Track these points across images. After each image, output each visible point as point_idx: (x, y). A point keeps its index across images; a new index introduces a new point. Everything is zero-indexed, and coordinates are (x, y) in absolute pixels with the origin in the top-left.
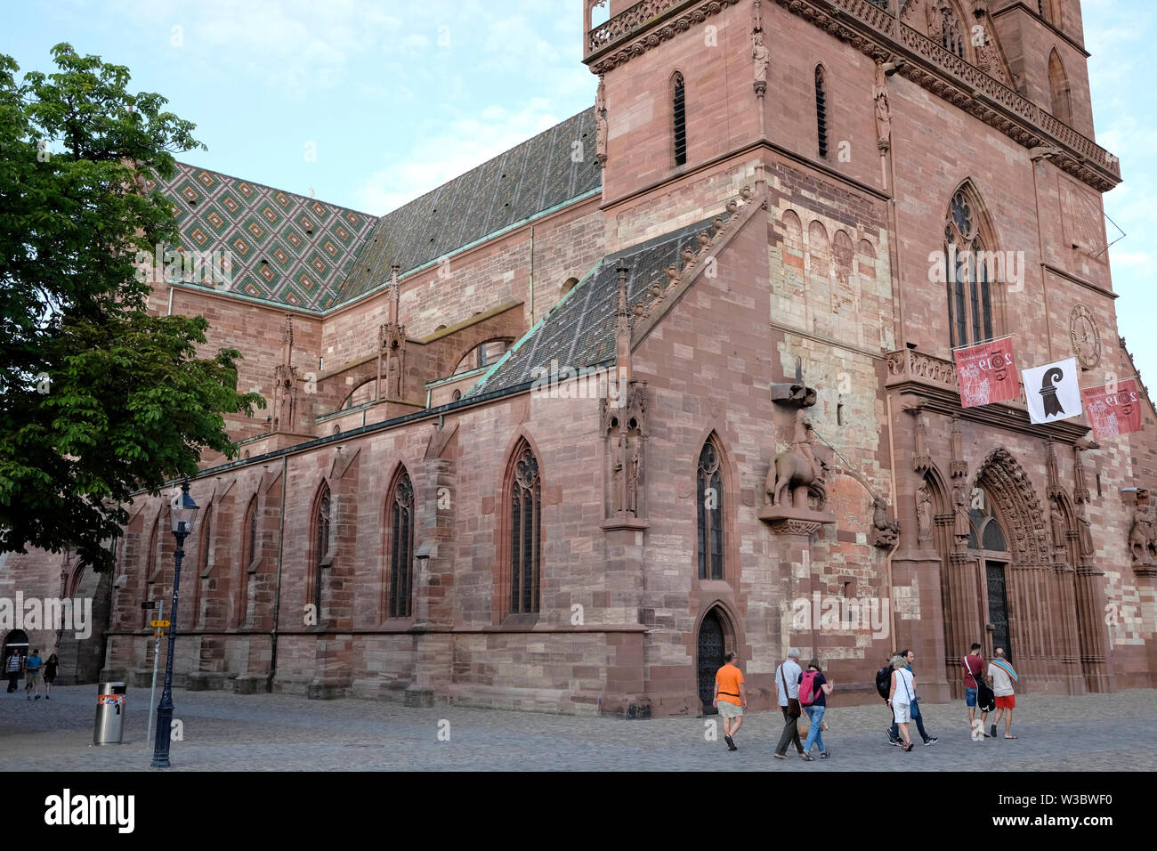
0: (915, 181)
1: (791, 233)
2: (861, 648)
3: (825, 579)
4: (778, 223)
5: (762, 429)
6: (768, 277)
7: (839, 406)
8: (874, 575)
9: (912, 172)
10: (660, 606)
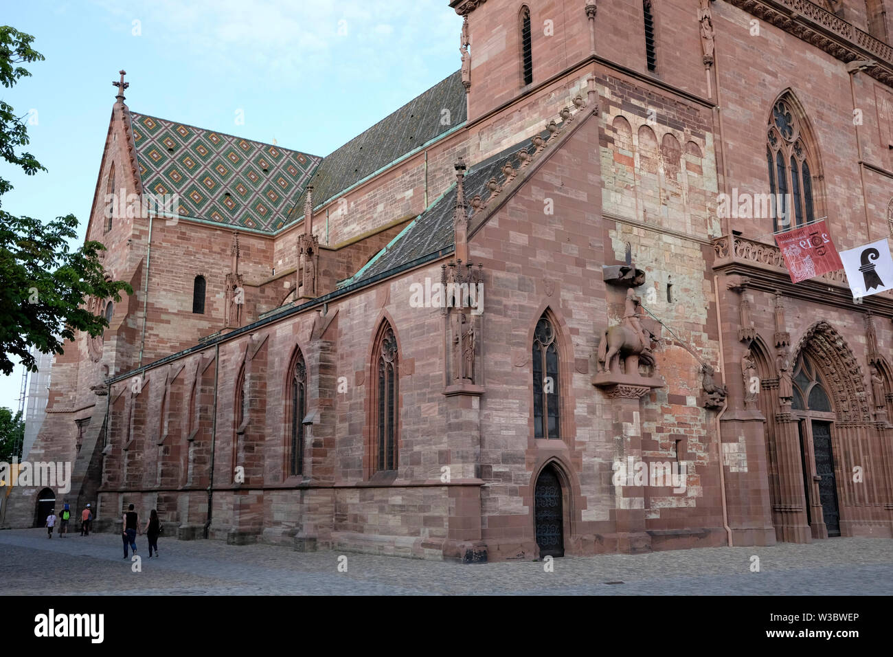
0: (738, 91)
1: (621, 136)
2: (692, 498)
3: (656, 437)
4: (608, 127)
5: (595, 306)
6: (600, 174)
7: (669, 286)
8: (703, 433)
9: (736, 84)
10: (497, 462)
